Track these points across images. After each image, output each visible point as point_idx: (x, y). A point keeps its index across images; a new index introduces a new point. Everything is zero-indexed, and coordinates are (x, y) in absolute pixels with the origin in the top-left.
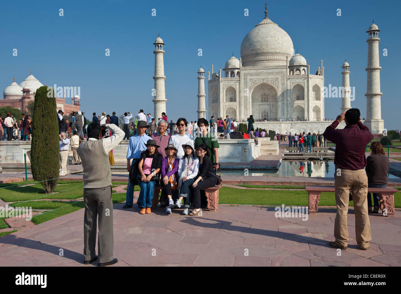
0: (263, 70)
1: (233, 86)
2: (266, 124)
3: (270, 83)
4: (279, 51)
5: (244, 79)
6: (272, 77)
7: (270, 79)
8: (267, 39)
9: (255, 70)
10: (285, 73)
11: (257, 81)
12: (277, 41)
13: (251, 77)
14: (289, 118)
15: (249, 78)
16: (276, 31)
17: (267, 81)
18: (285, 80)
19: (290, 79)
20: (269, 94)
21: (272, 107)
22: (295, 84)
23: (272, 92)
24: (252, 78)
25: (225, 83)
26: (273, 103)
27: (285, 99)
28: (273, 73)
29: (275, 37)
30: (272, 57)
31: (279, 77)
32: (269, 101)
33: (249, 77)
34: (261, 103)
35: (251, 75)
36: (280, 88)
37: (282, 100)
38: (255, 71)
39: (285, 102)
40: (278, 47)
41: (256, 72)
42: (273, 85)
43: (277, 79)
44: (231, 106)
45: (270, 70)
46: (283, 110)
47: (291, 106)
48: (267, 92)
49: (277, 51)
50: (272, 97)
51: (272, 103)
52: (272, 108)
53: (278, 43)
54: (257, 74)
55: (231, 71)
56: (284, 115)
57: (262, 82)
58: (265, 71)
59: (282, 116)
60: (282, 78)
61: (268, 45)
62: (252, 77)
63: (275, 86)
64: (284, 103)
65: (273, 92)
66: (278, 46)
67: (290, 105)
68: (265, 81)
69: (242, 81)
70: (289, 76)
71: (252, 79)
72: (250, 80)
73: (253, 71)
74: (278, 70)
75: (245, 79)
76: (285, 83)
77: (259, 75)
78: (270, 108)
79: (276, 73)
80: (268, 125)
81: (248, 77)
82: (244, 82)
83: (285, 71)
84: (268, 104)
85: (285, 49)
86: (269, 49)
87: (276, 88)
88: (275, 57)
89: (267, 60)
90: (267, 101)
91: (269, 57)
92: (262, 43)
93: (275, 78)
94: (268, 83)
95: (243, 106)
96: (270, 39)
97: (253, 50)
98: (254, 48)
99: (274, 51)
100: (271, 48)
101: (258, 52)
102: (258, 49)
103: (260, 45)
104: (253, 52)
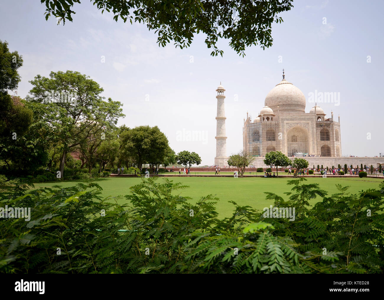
1: (272, 128)
6: (304, 122)
7: (302, 124)
8: (291, 94)
9: (290, 116)
10: (314, 119)
11: (293, 125)
14: (319, 155)
18: (315, 124)
19: (318, 124)
20: (298, 136)
22: (322, 128)
23: (300, 134)
27: (315, 140)
31: (310, 122)
33: (286, 122)
34: (292, 143)
35: (287, 120)
36: (310, 130)
37: (312, 140)
39: (315, 142)
40: (299, 100)
42: (304, 129)
43: (308, 123)
44: (271, 144)
46: (314, 148)
47: (320, 145)
48: (296, 134)
51: (300, 143)
53: (299, 97)
54: (292, 120)
55: (267, 117)
57: (296, 126)
58: (298, 117)
60: (312, 123)
68: (299, 125)
70: (317, 122)
71: (288, 123)
72: (287, 123)
75: (282, 123)
76: (315, 127)
77: (293, 120)
78: (299, 147)
79: (307, 119)
83: (314, 117)
84: (296, 144)
85: (303, 103)
87: (307, 131)
88: (297, 107)
89: (291, 110)
90: (296, 141)
91: (293, 107)
92: (288, 97)
93: (306, 123)
94: (301, 127)
95: (282, 145)
96: (293, 94)
97: (280, 102)
98: (281, 100)
99: (296, 103)
100: (294, 101)
101: (284, 103)
102: (285, 101)
103: (286, 98)
104: (280, 104)
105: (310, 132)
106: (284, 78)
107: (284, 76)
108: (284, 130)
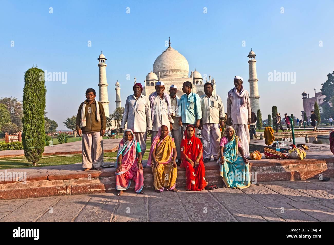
8: (174, 60)
19: (195, 88)
25: (149, 90)
35: (168, 84)
49: (181, 69)
55: (151, 82)
61: (175, 64)
72: (167, 87)
86: (175, 67)
98: (165, 66)
101: (168, 69)
102: (168, 67)
103: (169, 65)
104: (164, 69)
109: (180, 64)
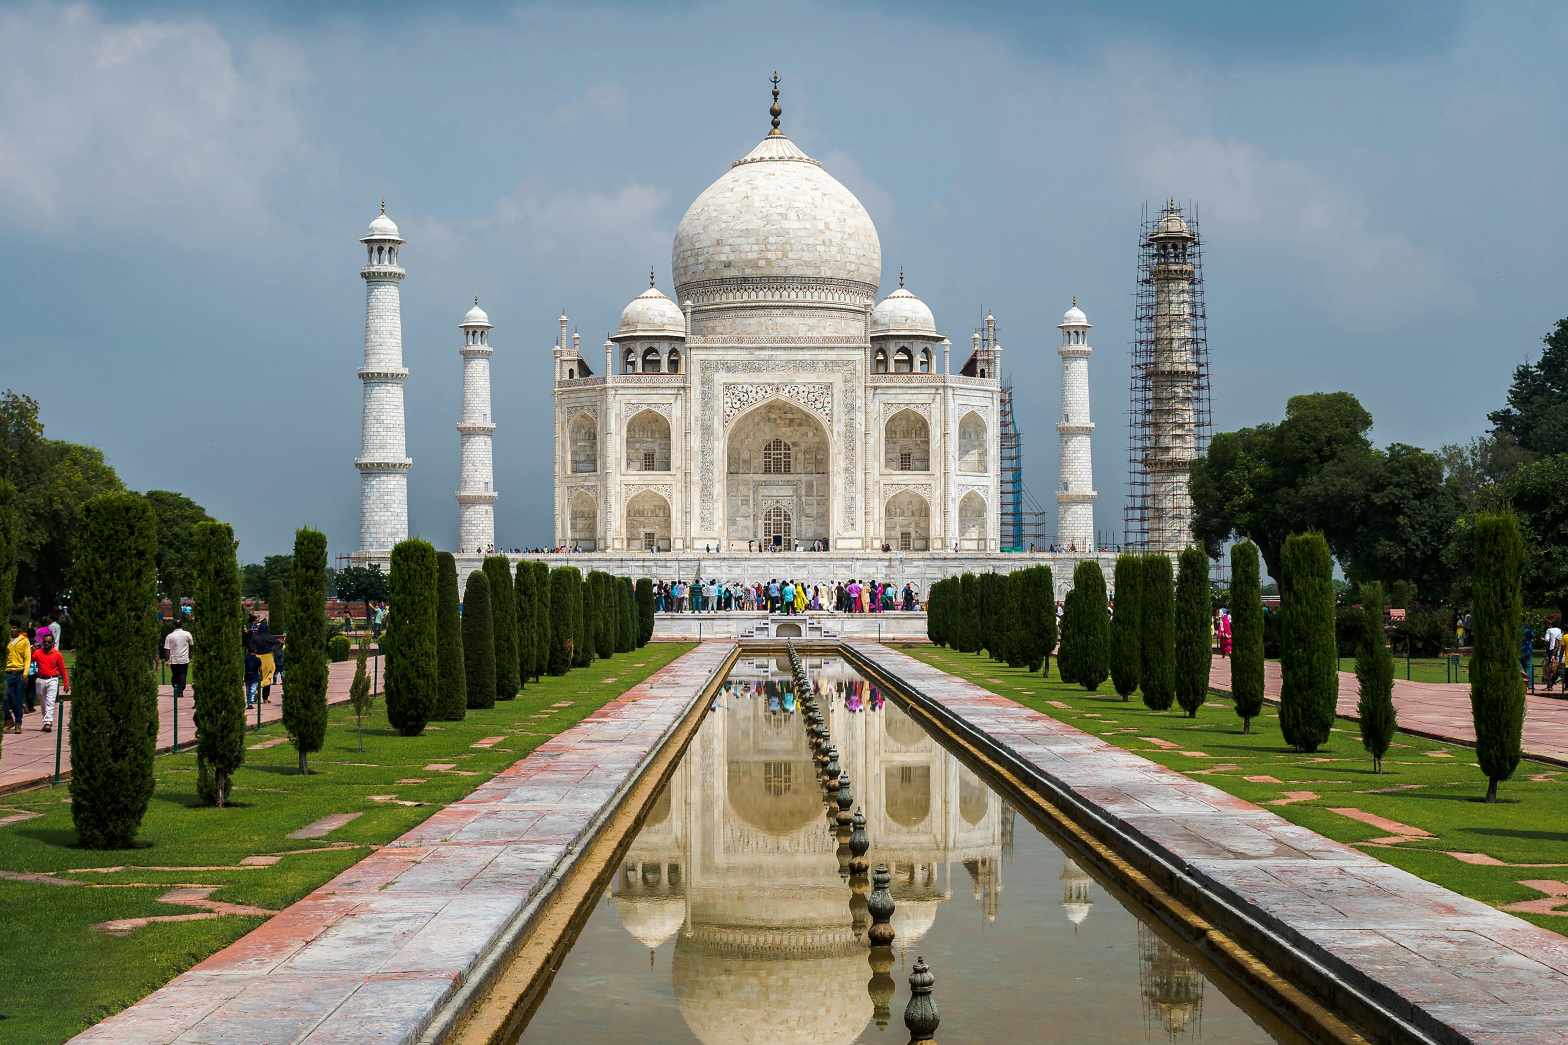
0: (775, 353)
1: (656, 410)
2: (797, 563)
3: (802, 401)
4: (829, 275)
5: (703, 384)
6: (810, 378)
7: (802, 389)
8: (786, 224)
9: (745, 352)
10: (858, 367)
11: (754, 394)
12: (822, 232)
13: (730, 374)
14: (872, 539)
15: (721, 382)
16: (818, 193)
17: (792, 392)
18: (860, 392)
19: (879, 391)
20: (795, 444)
21: (803, 492)
22: (894, 411)
23: (806, 434)
24: (731, 381)
25: (628, 396)
26: (809, 477)
27: (860, 466)
28: (812, 365)
29: (815, 218)
30: (805, 297)
31: (837, 379)
32: (792, 470)
33: (721, 378)
34: (764, 477)
35: (729, 369)
36: (839, 421)
37: (847, 470)
38: (744, 356)
39: (859, 476)
40: (825, 257)
41: (748, 357)
42: (811, 411)
43: (830, 386)
44: (652, 488)
45: (801, 352)
46: (850, 509)
47: (882, 493)
48: (786, 434)
49: (823, 275)
50: (805, 452)
51: (803, 477)
52: (803, 498)
53: (828, 242)
54: (750, 367)
55: (646, 346)
56: (853, 525)
57: (772, 397)
58: (783, 355)
59: (846, 530)
60: (849, 385)
61: (788, 247)
62: (731, 378)
63: (820, 416)
64: (852, 482)
65: (810, 434)
66: (825, 252)
67: (876, 488)
68: (783, 396)
69: (696, 393)
70: (873, 380)
71: (734, 385)
72: (728, 387)
73: (737, 352)
74: (832, 355)
75: (706, 382)
76: (860, 403)
77: (759, 370)
78: (799, 497)
79: (826, 365)
80: (805, 566)
81: (717, 377)
82: (704, 393)
83: (857, 358)
84: (788, 483)
85: (853, 267)
86: (791, 262)
87: (825, 425)
88: (816, 294)
89: (785, 307)
90: (787, 471)
91: (793, 294)
92: (767, 238)
93: (820, 384)
94: (794, 403)
95: (698, 490)
96: (795, 225)
97: (728, 265)
98: (732, 258)
99: (809, 272)
100: (799, 262)
101: (749, 272)
102: (750, 261)
103: (756, 248)
104: (728, 273)
105: (839, 427)
106: (776, 125)
107: (775, 113)
108: (711, 419)
109: (821, 248)
